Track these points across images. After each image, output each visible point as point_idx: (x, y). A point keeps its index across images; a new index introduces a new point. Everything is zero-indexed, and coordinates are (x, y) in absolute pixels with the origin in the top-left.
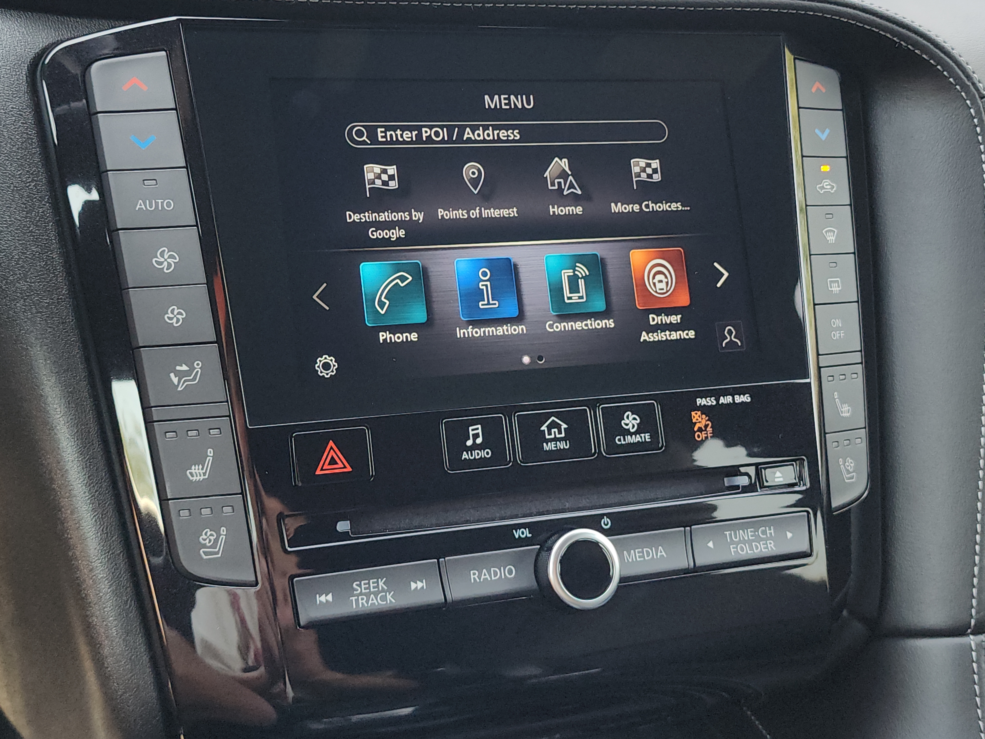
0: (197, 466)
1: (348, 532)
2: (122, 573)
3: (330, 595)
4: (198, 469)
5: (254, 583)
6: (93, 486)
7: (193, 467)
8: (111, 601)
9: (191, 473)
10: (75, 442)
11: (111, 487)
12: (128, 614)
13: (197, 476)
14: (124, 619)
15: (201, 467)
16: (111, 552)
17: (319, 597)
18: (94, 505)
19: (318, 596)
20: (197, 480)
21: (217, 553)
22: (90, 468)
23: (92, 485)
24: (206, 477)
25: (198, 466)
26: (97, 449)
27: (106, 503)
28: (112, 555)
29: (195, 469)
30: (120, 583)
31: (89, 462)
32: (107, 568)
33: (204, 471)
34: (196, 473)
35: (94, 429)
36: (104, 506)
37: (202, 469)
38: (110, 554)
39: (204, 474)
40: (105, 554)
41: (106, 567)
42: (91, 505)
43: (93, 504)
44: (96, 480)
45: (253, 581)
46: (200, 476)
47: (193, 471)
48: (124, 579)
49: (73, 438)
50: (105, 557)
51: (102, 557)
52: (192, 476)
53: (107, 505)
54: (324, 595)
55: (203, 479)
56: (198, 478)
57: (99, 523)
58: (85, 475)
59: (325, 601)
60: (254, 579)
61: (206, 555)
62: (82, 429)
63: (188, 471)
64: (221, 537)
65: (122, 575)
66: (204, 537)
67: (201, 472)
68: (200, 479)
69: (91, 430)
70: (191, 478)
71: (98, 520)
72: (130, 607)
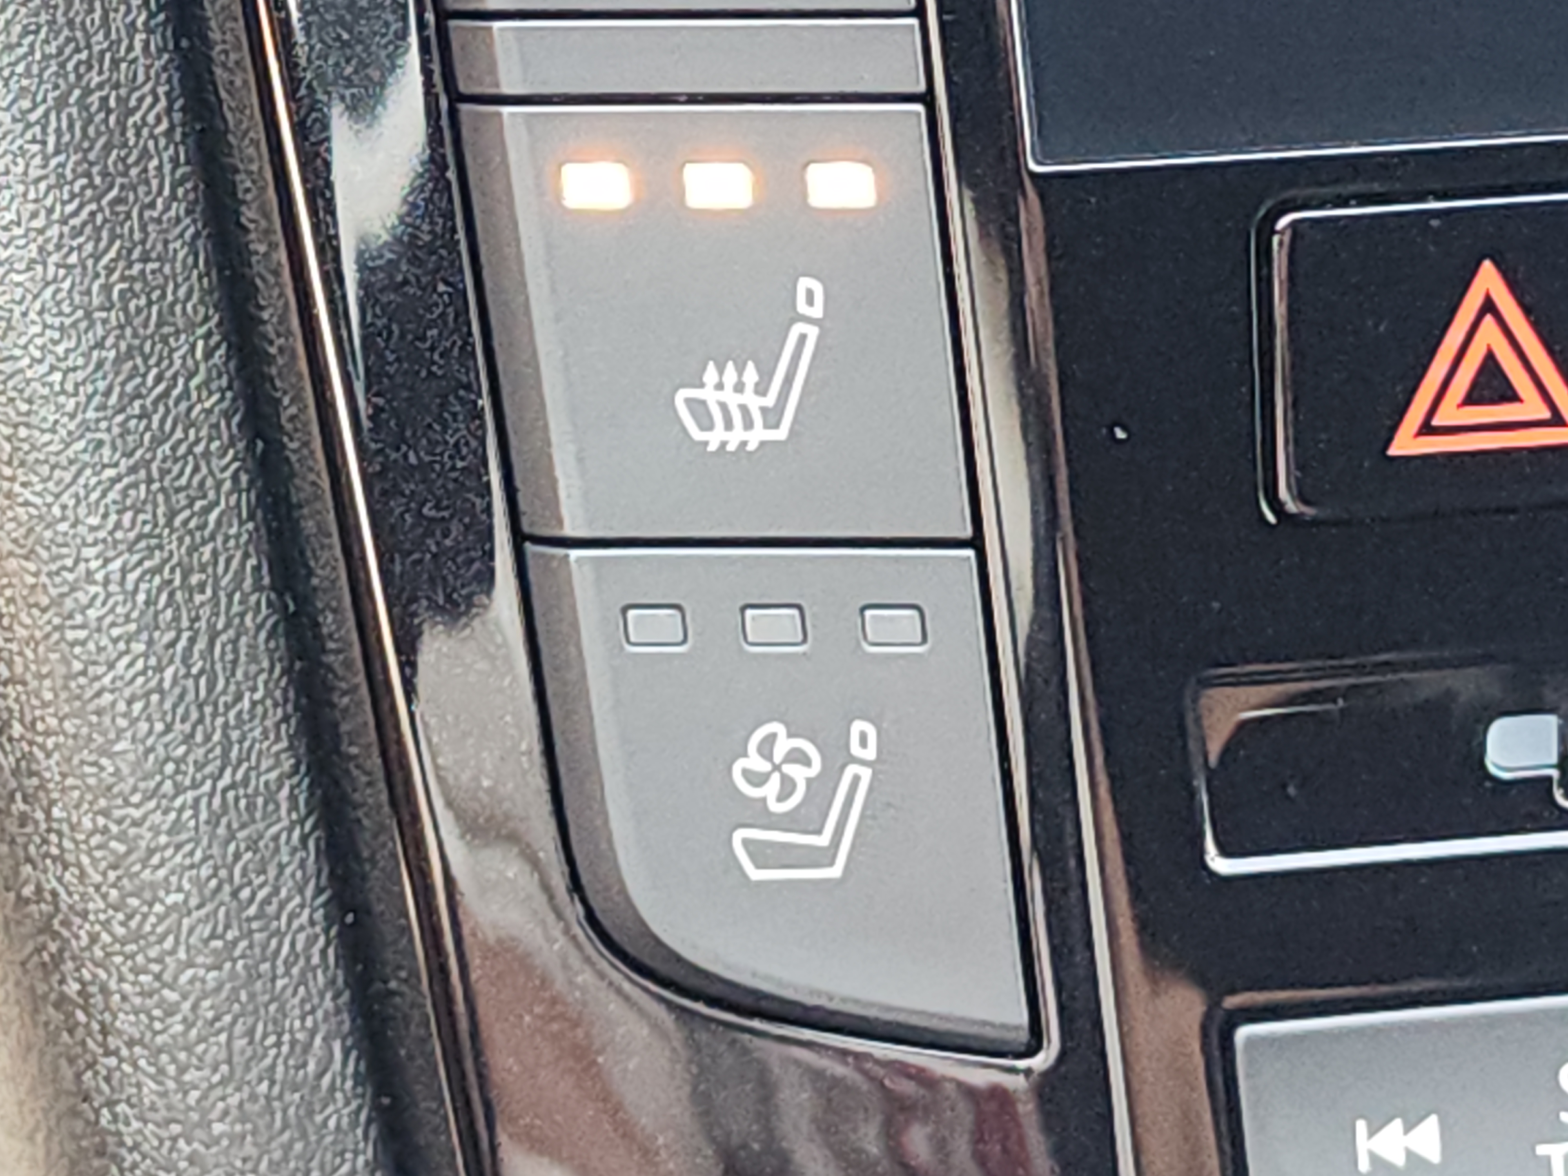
0: (730, 366)
1: (1549, 779)
2: (284, 893)
3: (1431, 1126)
4: (739, 388)
5: (1024, 1036)
6: (145, 415)
7: (711, 375)
8: (223, 1038)
9: (698, 408)
10: (46, 159)
11: (236, 419)
12: (311, 1113)
13: (729, 425)
14: (286, 1136)
15: (751, 375)
16: (226, 780)
17: (1372, 1132)
18: (141, 517)
19: (1361, 1126)
20: (731, 447)
21: (827, 856)
22: (125, 309)
23: (136, 408)
24: (781, 434)
25: (740, 370)
26: (167, 209)
27: (207, 510)
28: (231, 795)
29: (720, 386)
30: (274, 943)
31: (123, 279)
32: (204, 860)
33: (770, 400)
34: (724, 407)
35: (154, 92)
36: (202, 527)
37: (761, 390)
38: (221, 784)
39: (772, 417)
40: (195, 786)
41: (198, 855)
42: (127, 517)
43: (138, 512)
44: (159, 379)
45: (1017, 1028)
46: (748, 425)
47: (708, 394)
48: (295, 925)
49: (34, 141)
50: (197, 800)
51: (178, 802)
52: (707, 425)
53: (213, 517)
54: (1397, 1123)
55: (763, 444)
56: (734, 439)
57: (169, 613)
58: (100, 345)
59: (1399, 1160)
60: (1023, 1017)
61: (759, 865)
62: (87, 92)
63: (682, 395)
64: (851, 770)
65: (282, 906)
66: (755, 762)
67: (754, 403)
68: (744, 444)
69: (136, 95)
70: (697, 435)
71: (163, 598)
72: (320, 1075)
